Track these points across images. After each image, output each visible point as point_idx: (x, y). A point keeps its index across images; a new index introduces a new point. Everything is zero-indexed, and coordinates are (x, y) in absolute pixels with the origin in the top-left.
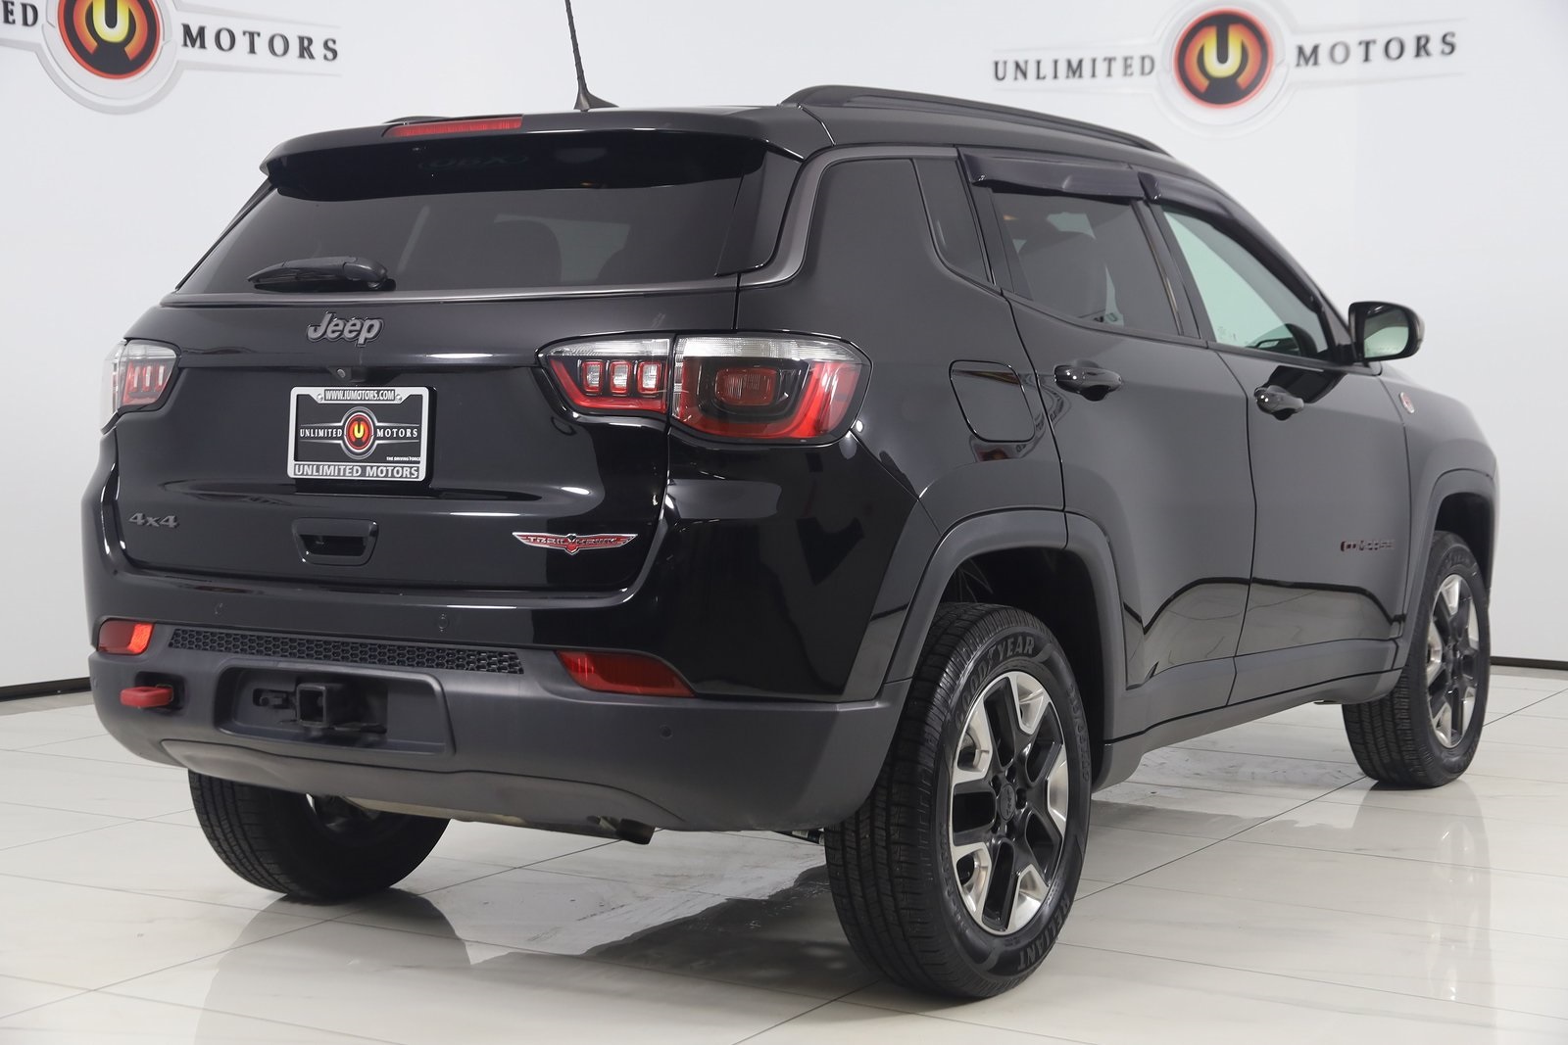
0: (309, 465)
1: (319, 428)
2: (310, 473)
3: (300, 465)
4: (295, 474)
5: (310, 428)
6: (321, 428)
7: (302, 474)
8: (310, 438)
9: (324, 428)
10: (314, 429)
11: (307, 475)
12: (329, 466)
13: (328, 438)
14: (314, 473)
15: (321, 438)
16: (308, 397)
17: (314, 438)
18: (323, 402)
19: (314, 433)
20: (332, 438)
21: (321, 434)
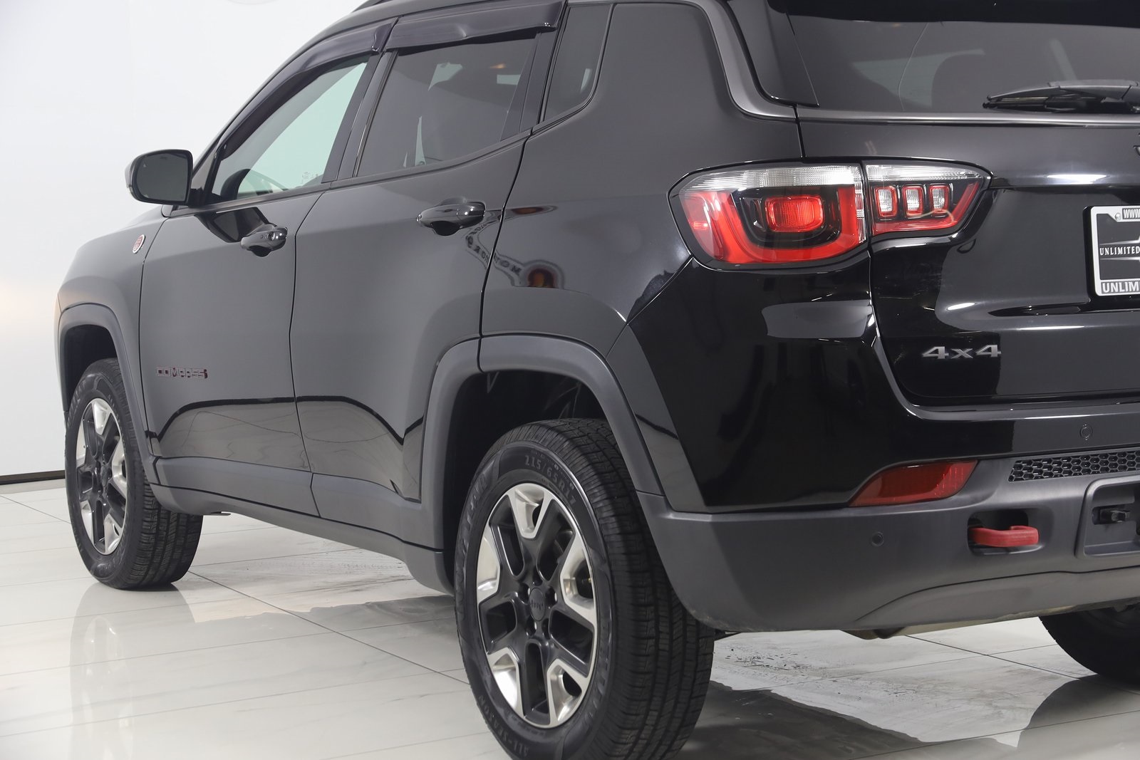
0: (1115, 283)
1: (1117, 246)
2: (1117, 290)
3: (1106, 283)
4: (1103, 292)
5: (1109, 247)
6: (1120, 246)
7: (1110, 292)
8: (1109, 256)
9: (1123, 246)
10: (1113, 247)
11: (1114, 292)
12: (1134, 282)
13: (1127, 255)
14: (1121, 290)
15: (1120, 256)
16: (1107, 215)
17: (1114, 256)
18: (1122, 220)
19: (1113, 251)
20: (1131, 255)
21: (1120, 251)
